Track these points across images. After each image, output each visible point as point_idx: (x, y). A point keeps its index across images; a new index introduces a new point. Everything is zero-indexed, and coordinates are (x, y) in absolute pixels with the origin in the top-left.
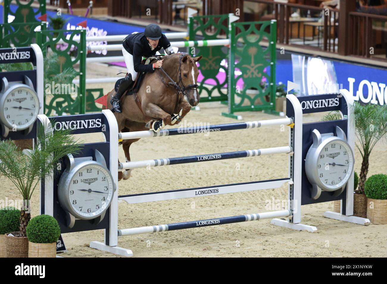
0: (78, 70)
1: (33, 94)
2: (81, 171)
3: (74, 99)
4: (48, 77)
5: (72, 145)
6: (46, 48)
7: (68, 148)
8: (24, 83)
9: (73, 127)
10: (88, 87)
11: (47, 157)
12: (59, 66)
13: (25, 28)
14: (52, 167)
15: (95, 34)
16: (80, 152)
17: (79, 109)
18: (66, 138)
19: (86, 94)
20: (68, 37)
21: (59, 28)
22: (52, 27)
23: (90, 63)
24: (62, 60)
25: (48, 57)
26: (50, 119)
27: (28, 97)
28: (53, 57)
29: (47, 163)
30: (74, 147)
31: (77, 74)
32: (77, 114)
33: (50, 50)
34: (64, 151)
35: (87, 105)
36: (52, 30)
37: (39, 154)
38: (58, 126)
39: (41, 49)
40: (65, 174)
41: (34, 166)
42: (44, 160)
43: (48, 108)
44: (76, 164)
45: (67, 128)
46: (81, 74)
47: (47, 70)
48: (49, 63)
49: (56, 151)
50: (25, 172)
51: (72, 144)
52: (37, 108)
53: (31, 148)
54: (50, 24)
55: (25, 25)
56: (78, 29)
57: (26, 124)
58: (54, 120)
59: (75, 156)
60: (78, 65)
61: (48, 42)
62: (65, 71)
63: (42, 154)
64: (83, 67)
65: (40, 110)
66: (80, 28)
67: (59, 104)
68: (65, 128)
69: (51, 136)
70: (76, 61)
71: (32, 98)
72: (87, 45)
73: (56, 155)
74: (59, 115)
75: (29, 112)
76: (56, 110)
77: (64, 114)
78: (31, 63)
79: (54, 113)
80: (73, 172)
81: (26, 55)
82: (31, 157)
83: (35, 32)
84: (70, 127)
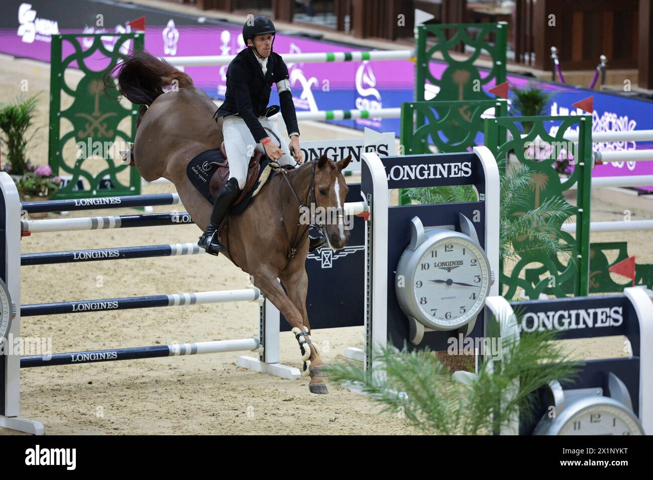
0: (574, 203)
1: (477, 251)
2: (577, 419)
3: (565, 264)
4: (508, 218)
5: (558, 364)
6: (507, 154)
7: (551, 370)
8: (458, 229)
9: (561, 324)
10: (594, 239)
11: (505, 387)
12: (532, 194)
13: (461, 111)
14: (515, 410)
15: (610, 126)
16: (575, 379)
17: (575, 286)
18: (546, 347)
19: (590, 253)
20: (554, 131)
21: (533, 112)
22: (518, 111)
23: (600, 187)
24: (540, 181)
25: (509, 174)
26: (513, 306)
27: (466, 259)
28: (519, 175)
29: (505, 401)
30: (564, 367)
31: (573, 211)
32: (571, 297)
33: (513, 158)
34: (542, 375)
35: (591, 278)
36: (519, 116)
37: (488, 381)
38: (530, 322)
39: (495, 158)
40: (543, 424)
41: (477, 407)
42: (499, 393)
43: (508, 284)
44: (566, 405)
45: (550, 327)
46: (581, 210)
47: (507, 200)
48: (511, 186)
49: (525, 376)
50: (458, 419)
51: (558, 361)
52: (485, 283)
53: (471, 368)
54: (515, 104)
55: (461, 105)
56: (573, 114)
57: (461, 318)
58: (521, 310)
59: (565, 387)
60: (575, 190)
61: (511, 142)
62: (545, 205)
63: (495, 382)
64: (584, 197)
65: (492, 287)
66: (580, 112)
67: (533, 275)
68: (544, 325)
69: (514, 343)
70: (569, 184)
71: (475, 262)
72: (594, 150)
73: (525, 384)
74: (531, 298)
75: (469, 291)
76: (524, 288)
77: (543, 297)
78: (474, 187)
79: (521, 295)
80: (559, 422)
81: (463, 169)
82: (471, 388)
83: (483, 119)
84: (557, 325)
